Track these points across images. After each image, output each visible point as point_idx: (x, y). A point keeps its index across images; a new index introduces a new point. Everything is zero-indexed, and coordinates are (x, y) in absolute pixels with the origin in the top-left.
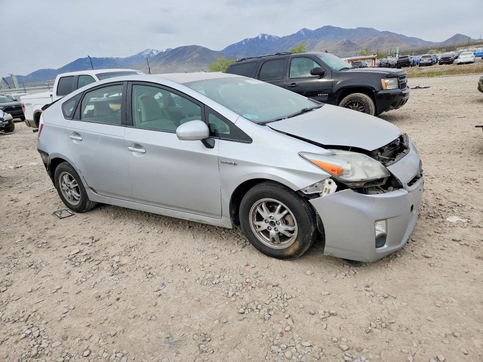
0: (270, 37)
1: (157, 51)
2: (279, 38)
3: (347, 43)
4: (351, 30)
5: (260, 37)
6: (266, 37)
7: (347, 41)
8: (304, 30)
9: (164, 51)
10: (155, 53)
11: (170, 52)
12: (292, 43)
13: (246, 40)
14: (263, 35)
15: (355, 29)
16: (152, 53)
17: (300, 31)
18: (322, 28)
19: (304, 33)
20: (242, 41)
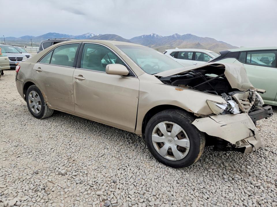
0: (157, 36)
1: (94, 35)
2: (162, 37)
3: (198, 44)
4: (202, 38)
5: (152, 35)
6: (155, 35)
7: (198, 43)
8: (176, 34)
9: (98, 35)
11: (101, 36)
12: (168, 41)
13: (144, 36)
15: (204, 38)
16: (91, 35)
17: (174, 35)
18: (186, 35)
19: (176, 36)
20: (142, 36)
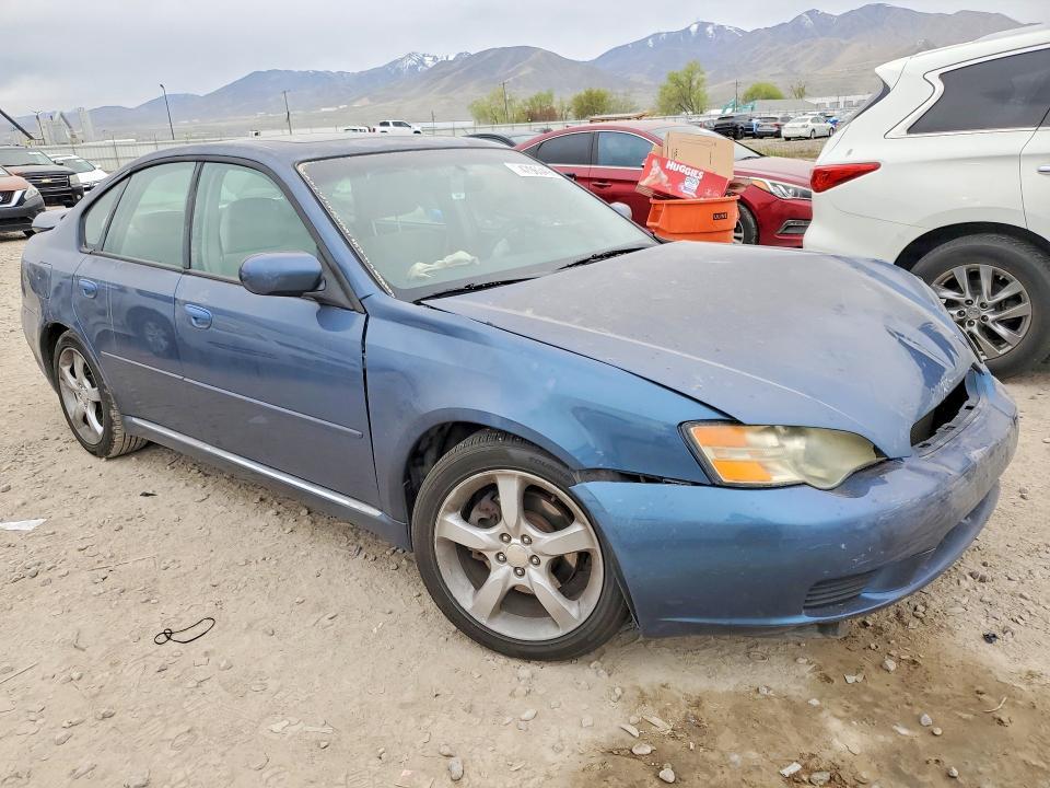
0: (720, 29)
1: (435, 58)
2: (743, 32)
5: (694, 28)
6: (709, 29)
8: (811, 13)
10: (429, 62)
11: (465, 60)
12: (774, 48)
13: (656, 36)
14: (703, 26)
16: (421, 62)
17: (799, 17)
18: (861, 10)
19: (809, 22)
20: (647, 39)
